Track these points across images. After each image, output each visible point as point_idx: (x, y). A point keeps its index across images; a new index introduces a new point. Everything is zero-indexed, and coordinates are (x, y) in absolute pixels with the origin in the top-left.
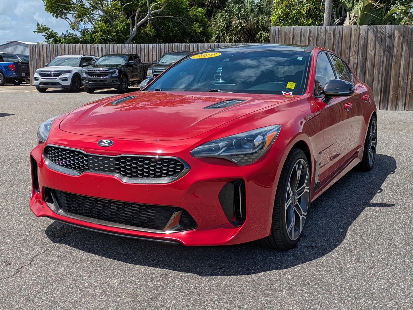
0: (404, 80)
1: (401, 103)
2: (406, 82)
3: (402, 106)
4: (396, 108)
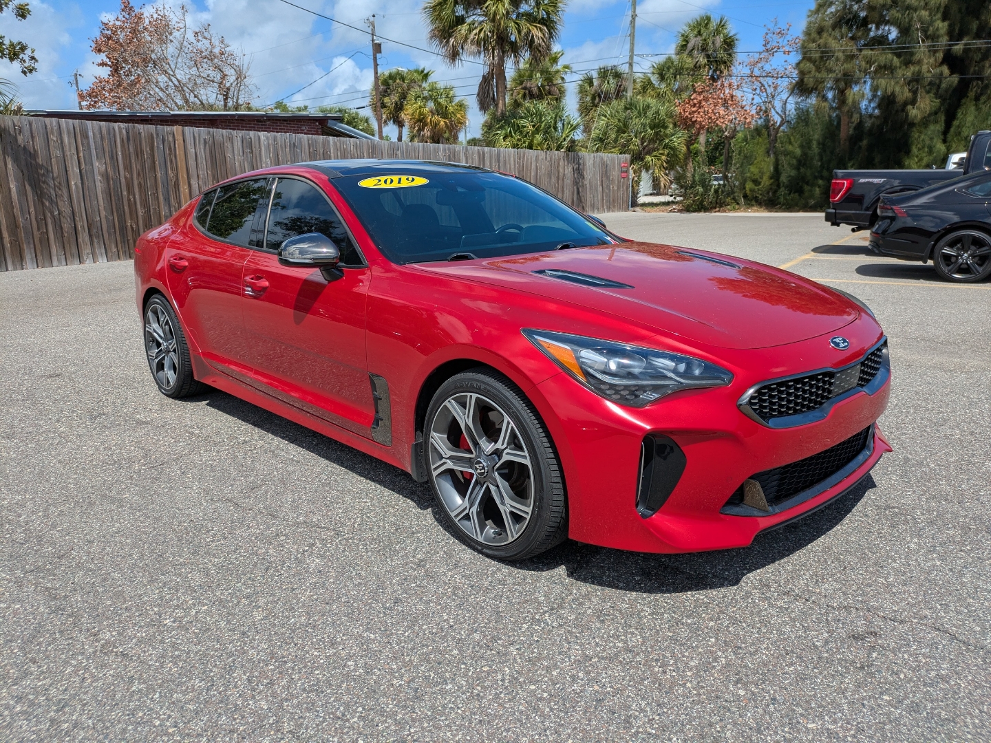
0: (23, 215)
1: (28, 255)
2: (27, 218)
3: (32, 259)
4: (22, 266)
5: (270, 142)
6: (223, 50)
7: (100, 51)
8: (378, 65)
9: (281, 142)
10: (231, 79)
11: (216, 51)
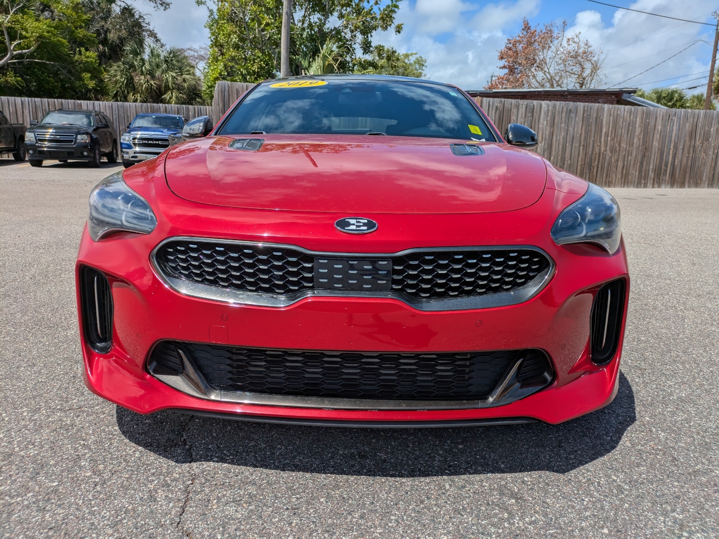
5: (550, 108)
6: (586, 50)
7: (502, 58)
8: (717, 50)
9: (559, 108)
10: (587, 72)
11: (581, 51)
